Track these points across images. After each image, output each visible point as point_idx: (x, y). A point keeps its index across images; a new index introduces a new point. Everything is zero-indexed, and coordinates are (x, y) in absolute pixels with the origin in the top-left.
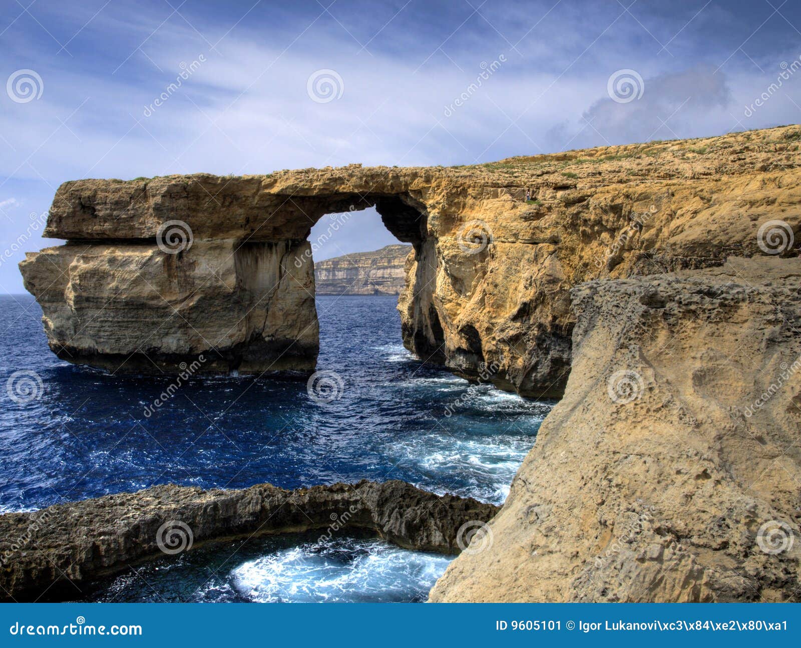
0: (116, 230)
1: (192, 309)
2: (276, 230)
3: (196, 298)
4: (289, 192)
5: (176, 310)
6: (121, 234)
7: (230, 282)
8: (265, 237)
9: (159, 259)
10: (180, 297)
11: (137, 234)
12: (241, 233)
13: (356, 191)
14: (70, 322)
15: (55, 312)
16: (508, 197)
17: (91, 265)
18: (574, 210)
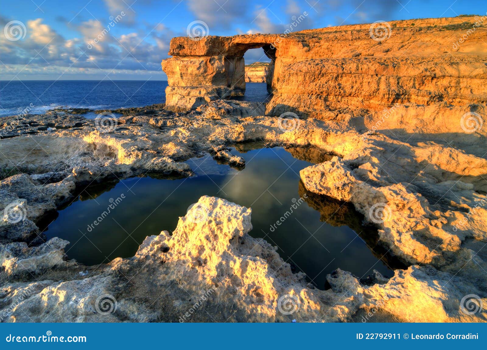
0: (191, 53)
1: (214, 76)
2: (235, 54)
3: (214, 74)
4: (240, 42)
5: (209, 77)
6: (192, 54)
7: (224, 70)
8: (232, 56)
9: (204, 62)
10: (211, 73)
11: (197, 54)
12: (226, 54)
13: (260, 42)
14: (177, 81)
15: (172, 77)
16: (302, 45)
17: (185, 63)
18: (318, 48)
